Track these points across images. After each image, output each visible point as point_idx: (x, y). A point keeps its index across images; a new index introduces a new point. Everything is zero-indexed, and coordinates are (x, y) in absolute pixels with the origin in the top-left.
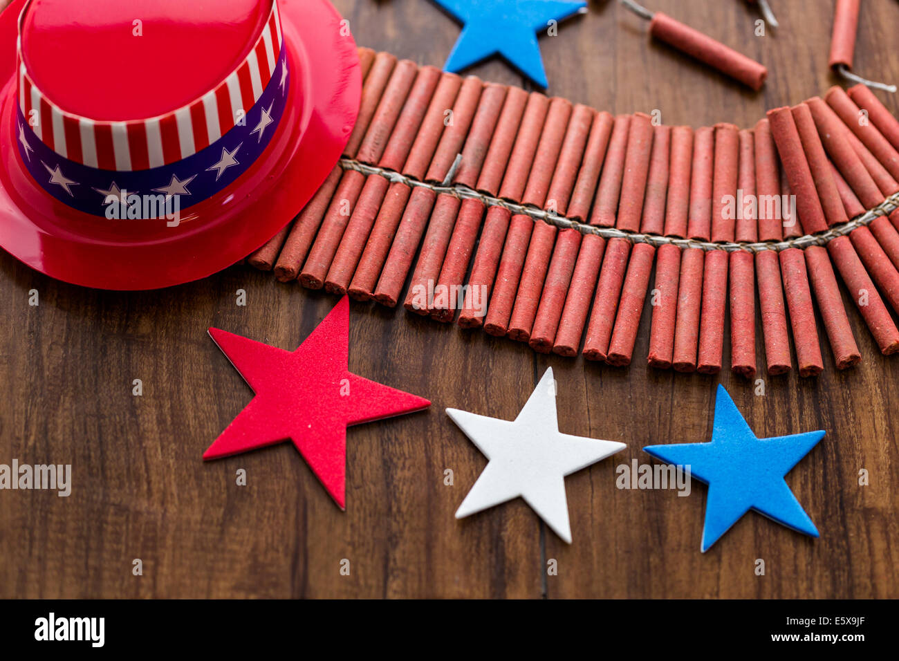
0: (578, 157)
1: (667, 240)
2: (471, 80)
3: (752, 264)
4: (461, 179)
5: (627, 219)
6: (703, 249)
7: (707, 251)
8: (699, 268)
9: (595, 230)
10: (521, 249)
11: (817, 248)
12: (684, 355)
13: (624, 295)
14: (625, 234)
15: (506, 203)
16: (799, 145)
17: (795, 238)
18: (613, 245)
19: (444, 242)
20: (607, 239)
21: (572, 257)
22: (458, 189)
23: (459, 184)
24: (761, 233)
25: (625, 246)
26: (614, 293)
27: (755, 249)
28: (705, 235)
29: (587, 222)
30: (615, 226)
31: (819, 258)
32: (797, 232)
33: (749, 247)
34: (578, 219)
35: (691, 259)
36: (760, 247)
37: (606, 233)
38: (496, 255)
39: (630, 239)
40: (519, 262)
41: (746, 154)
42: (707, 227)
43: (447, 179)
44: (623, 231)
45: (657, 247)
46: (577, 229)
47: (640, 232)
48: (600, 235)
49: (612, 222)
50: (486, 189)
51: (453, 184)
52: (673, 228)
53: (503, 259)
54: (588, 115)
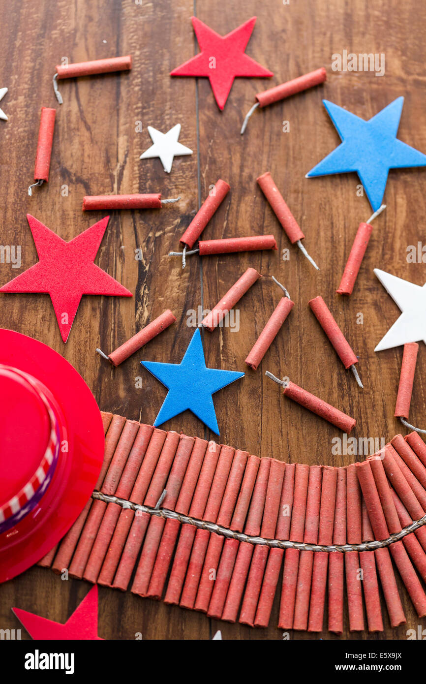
0: (238, 488)
1: (292, 544)
2: (172, 434)
3: (342, 561)
4: (166, 506)
5: (267, 530)
6: (313, 551)
7: (316, 551)
8: (310, 564)
9: (248, 538)
10: (202, 554)
11: (382, 549)
12: (300, 624)
13: (265, 584)
14: (266, 541)
15: (193, 521)
17: (369, 542)
18: (259, 549)
19: (155, 549)
20: (255, 545)
21: (233, 557)
22: (164, 512)
23: (165, 509)
24: (349, 539)
25: (266, 550)
26: (258, 583)
27: (344, 549)
28: (315, 542)
29: (243, 532)
30: (259, 536)
31: (383, 555)
32: (370, 539)
33: (341, 548)
34: (237, 532)
35: (306, 558)
36: (347, 547)
37: (254, 541)
38: (187, 558)
39: (269, 544)
40: (201, 562)
41: (341, 484)
42: (316, 536)
43: (157, 506)
44: (265, 539)
45: (285, 549)
46: (237, 539)
47: (275, 539)
48: (250, 542)
49: (258, 534)
50: (181, 513)
51: (161, 508)
52: (295, 536)
53: (191, 560)
54: (245, 457)
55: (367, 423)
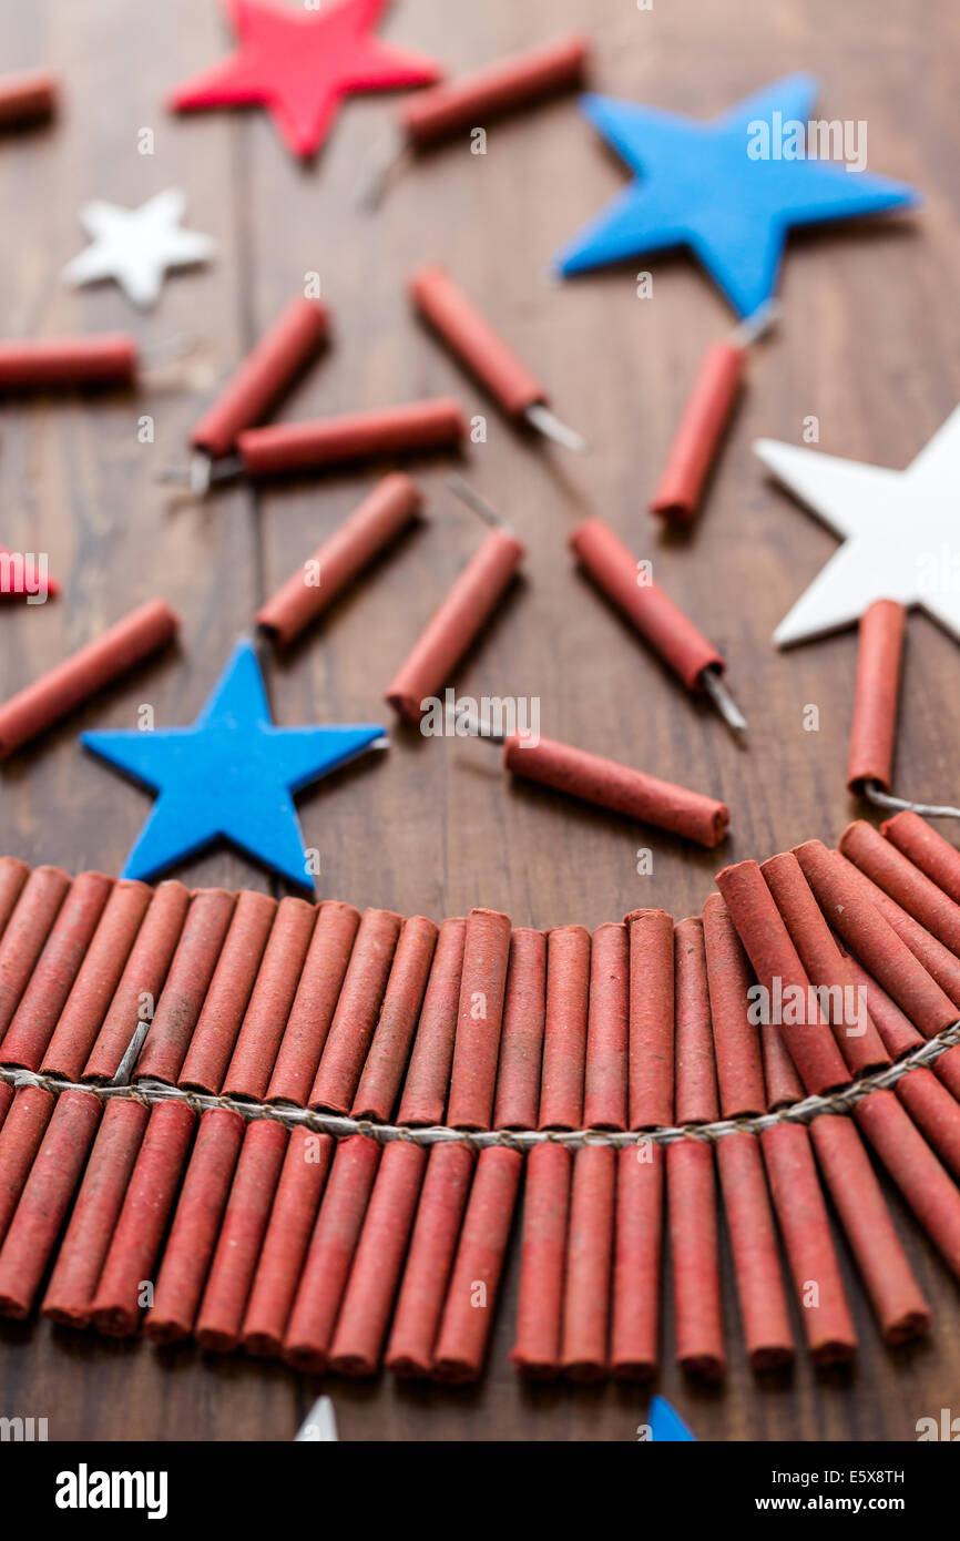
0: (369, 1003)
1: (543, 1136)
2: (168, 888)
3: (708, 1162)
4: (149, 1068)
5: (464, 1105)
6: (612, 1146)
7: (621, 1147)
8: (605, 1181)
9: (404, 1132)
10: (262, 1184)
11: (831, 1119)
12: (581, 1347)
13: (463, 1246)
14: (461, 1135)
15: (233, 1103)
16: (781, 929)
17: (789, 1104)
18: (438, 1155)
19: (116, 1185)
20: (427, 1148)
21: (361, 1186)
22: (144, 1087)
23: (144, 1077)
24: (725, 1103)
25: (462, 1156)
26: (443, 1246)
27: (714, 1135)
28: (616, 1119)
29: (392, 1121)
30: (443, 1122)
31: (836, 1136)
32: (792, 1094)
33: (702, 1132)
34: (369, 1116)
35: (590, 1167)
36: (723, 1129)
37: (424, 1136)
38: (214, 1200)
39: (472, 1141)
40: (258, 1207)
41: (690, 963)
42: (620, 1104)
43: (121, 1070)
44: (458, 1128)
45: (524, 1152)
46: (369, 1134)
47: (492, 1129)
48: (413, 1141)
49: (436, 1115)
50: (194, 1080)
51: (134, 1077)
52: (554, 1111)
53: (230, 1207)
54: (390, 926)
55: (767, 821)
